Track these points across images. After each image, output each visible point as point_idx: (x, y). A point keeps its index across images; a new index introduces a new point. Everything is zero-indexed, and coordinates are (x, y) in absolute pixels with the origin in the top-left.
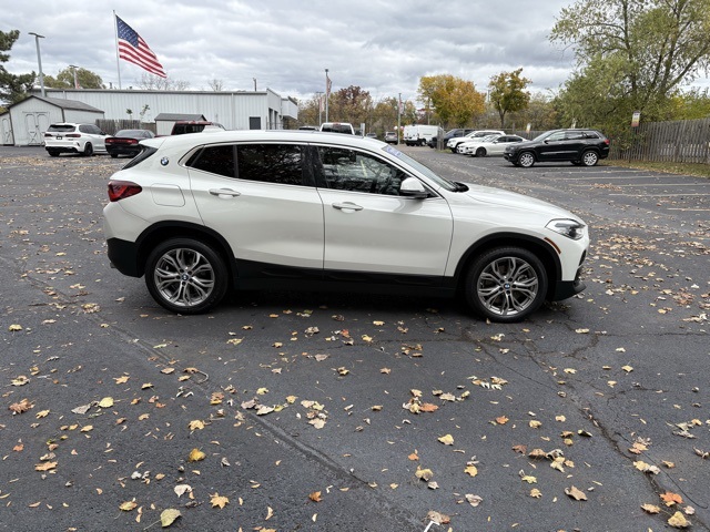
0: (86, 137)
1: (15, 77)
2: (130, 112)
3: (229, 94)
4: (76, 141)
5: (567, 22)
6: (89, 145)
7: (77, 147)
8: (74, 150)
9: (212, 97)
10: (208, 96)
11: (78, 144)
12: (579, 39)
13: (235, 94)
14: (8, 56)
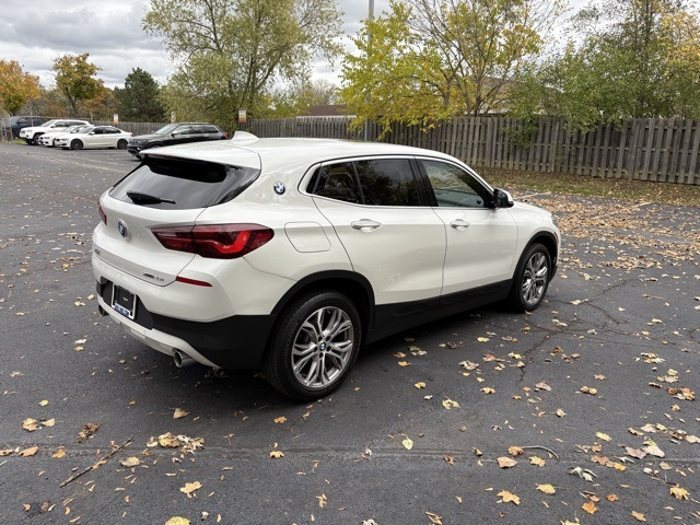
5: (157, 14)
12: (171, 33)
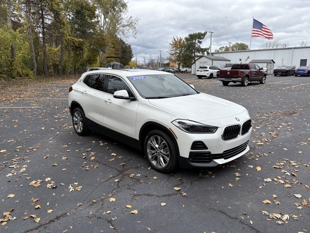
0: (211, 71)
1: (203, 49)
2: (240, 60)
3: (291, 48)
4: (207, 72)
6: (212, 74)
7: (207, 75)
8: (205, 76)
9: (282, 50)
10: (280, 51)
11: (207, 74)
13: (295, 48)
14: (201, 42)
